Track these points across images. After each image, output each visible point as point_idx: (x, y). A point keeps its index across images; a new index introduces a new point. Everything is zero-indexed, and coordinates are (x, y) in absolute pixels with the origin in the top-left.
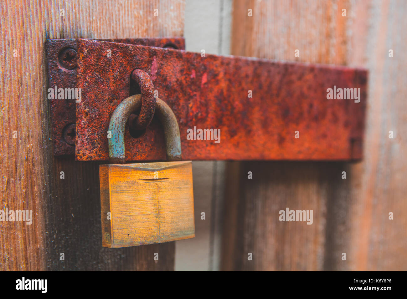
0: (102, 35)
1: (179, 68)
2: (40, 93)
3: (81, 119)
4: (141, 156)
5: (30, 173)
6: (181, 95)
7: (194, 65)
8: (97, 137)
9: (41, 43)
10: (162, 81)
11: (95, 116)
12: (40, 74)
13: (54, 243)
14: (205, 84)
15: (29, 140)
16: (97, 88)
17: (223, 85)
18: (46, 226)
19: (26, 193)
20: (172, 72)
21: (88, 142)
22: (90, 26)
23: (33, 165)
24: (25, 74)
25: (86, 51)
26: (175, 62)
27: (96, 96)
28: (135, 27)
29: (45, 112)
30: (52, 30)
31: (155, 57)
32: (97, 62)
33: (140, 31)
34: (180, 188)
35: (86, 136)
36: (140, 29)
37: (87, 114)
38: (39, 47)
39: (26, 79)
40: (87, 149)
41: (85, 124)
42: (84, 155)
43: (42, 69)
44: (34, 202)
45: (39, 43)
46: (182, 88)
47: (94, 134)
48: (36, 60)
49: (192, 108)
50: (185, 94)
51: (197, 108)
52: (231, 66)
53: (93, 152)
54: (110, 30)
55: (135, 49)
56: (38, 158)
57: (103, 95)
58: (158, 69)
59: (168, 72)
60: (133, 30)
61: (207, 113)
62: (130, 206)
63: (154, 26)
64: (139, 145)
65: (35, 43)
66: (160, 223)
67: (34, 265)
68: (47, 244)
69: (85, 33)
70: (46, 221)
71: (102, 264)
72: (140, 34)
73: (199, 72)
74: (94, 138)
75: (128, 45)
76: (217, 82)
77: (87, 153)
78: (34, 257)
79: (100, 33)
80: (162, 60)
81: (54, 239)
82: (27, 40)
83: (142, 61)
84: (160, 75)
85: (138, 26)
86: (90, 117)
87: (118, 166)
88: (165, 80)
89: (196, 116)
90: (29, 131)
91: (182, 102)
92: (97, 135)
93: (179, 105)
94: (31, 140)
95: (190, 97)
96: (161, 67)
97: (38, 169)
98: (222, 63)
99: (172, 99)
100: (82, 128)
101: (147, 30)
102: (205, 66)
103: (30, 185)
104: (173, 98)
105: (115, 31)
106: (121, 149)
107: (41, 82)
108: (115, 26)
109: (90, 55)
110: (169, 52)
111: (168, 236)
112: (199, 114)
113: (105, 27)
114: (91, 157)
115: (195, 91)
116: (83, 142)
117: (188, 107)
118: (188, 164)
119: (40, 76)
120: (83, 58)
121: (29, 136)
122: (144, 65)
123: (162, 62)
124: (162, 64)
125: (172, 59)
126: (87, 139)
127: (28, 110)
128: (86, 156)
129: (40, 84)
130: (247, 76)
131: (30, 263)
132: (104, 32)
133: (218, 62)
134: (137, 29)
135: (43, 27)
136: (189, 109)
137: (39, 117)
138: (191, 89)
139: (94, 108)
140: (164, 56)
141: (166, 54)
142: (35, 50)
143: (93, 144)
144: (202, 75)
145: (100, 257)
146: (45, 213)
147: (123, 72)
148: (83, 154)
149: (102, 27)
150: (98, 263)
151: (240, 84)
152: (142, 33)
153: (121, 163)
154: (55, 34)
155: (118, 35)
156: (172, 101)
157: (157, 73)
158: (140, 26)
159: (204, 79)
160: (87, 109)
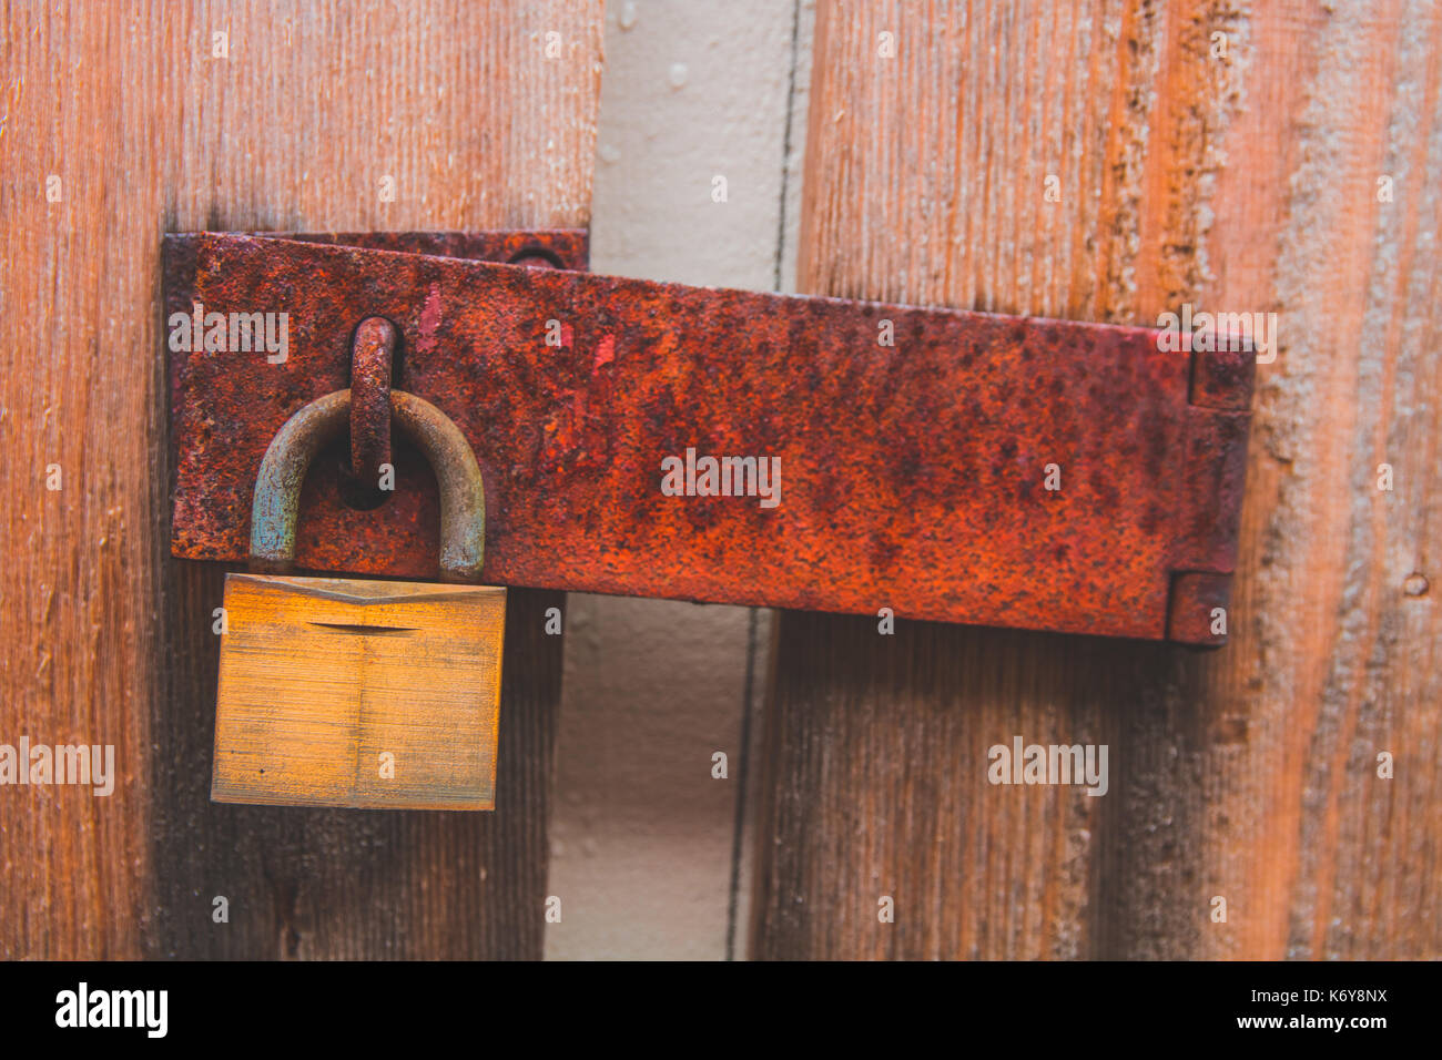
0: (328, 224)
1: (514, 318)
2: (147, 373)
3: (191, 446)
4: (373, 560)
5: (113, 582)
6: (519, 396)
7: (570, 311)
8: (234, 497)
9: (153, 243)
10: (455, 354)
11: (234, 440)
12: (147, 324)
13: (173, 777)
14: (606, 366)
15: (114, 496)
16: (245, 366)
17: (674, 371)
18: (153, 727)
19: (100, 633)
20: (492, 328)
21: (207, 509)
22: (293, 199)
23: (124, 563)
24: (107, 326)
25: (216, 265)
26: (502, 301)
27: (238, 386)
28: (430, 201)
29: (158, 426)
30: (185, 208)
31: (434, 285)
32: (248, 294)
33: (445, 214)
34: (449, 661)
35: (201, 492)
36: (446, 205)
37: (207, 433)
38: (146, 254)
39: (109, 335)
40: (201, 528)
41: (199, 461)
42: (191, 543)
43: (152, 311)
44: (123, 661)
45: (147, 242)
46: (522, 377)
47: (226, 488)
48: (137, 288)
49: (554, 434)
50: (533, 394)
51: (575, 435)
52: (706, 316)
53: (220, 539)
54: (354, 210)
55: (371, 261)
56: (136, 545)
57: (260, 386)
58: (445, 319)
59: (477, 327)
60: (423, 208)
61: (610, 453)
62: (276, 692)
63: (490, 196)
64: (368, 530)
65: (136, 245)
66: (360, 751)
67: (117, 827)
68: (155, 776)
69: (280, 216)
70: (152, 715)
71: (314, 857)
72: (447, 221)
73: (588, 331)
74: (226, 503)
75: (350, 249)
76: (653, 363)
77: (203, 538)
78: (117, 806)
79: (324, 217)
80: (458, 292)
81: (173, 766)
82: (115, 234)
83: (392, 294)
84: (450, 337)
85: (441, 198)
86: (216, 442)
87: (251, 580)
88: (467, 350)
89: (570, 460)
90: (113, 473)
91: (520, 416)
92: (237, 492)
93: (511, 423)
94: (119, 497)
95: (551, 404)
96: (455, 311)
97: (136, 574)
98: (674, 307)
99: (487, 406)
100: (189, 471)
101: (467, 209)
102: (608, 312)
103: (113, 613)
104: (491, 403)
105: (368, 211)
106: (274, 535)
107: (151, 346)
108: (368, 199)
109: (229, 275)
110: (485, 271)
111: (387, 793)
112: (582, 455)
113: (337, 201)
114: (212, 551)
115: (570, 385)
116: (191, 508)
117: (541, 430)
118: (490, 595)
119: (148, 330)
120: (207, 283)
121: (113, 486)
122: (396, 306)
123: (459, 300)
124: (457, 306)
125: (494, 291)
126: (202, 501)
127: (112, 418)
128: (200, 548)
129: (148, 350)
130: (765, 348)
131: (107, 821)
132: (333, 214)
133: (659, 304)
134: (436, 206)
135: (160, 201)
136: (546, 437)
137: (141, 439)
138: (555, 379)
139: (230, 419)
140: (468, 283)
141: (474, 277)
142: (136, 262)
143: (222, 517)
144: (596, 341)
145: (307, 836)
146: (151, 695)
147: (327, 326)
148: (190, 540)
149: (329, 201)
150: (303, 851)
151: (737, 370)
152: (453, 216)
153: (267, 572)
154: (192, 220)
155: (378, 223)
156: (487, 412)
157: (440, 330)
158: (445, 195)
159: (605, 352)
160: (210, 422)
